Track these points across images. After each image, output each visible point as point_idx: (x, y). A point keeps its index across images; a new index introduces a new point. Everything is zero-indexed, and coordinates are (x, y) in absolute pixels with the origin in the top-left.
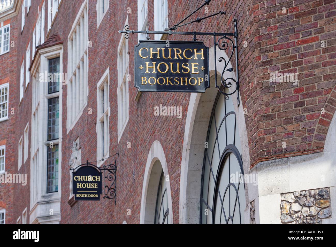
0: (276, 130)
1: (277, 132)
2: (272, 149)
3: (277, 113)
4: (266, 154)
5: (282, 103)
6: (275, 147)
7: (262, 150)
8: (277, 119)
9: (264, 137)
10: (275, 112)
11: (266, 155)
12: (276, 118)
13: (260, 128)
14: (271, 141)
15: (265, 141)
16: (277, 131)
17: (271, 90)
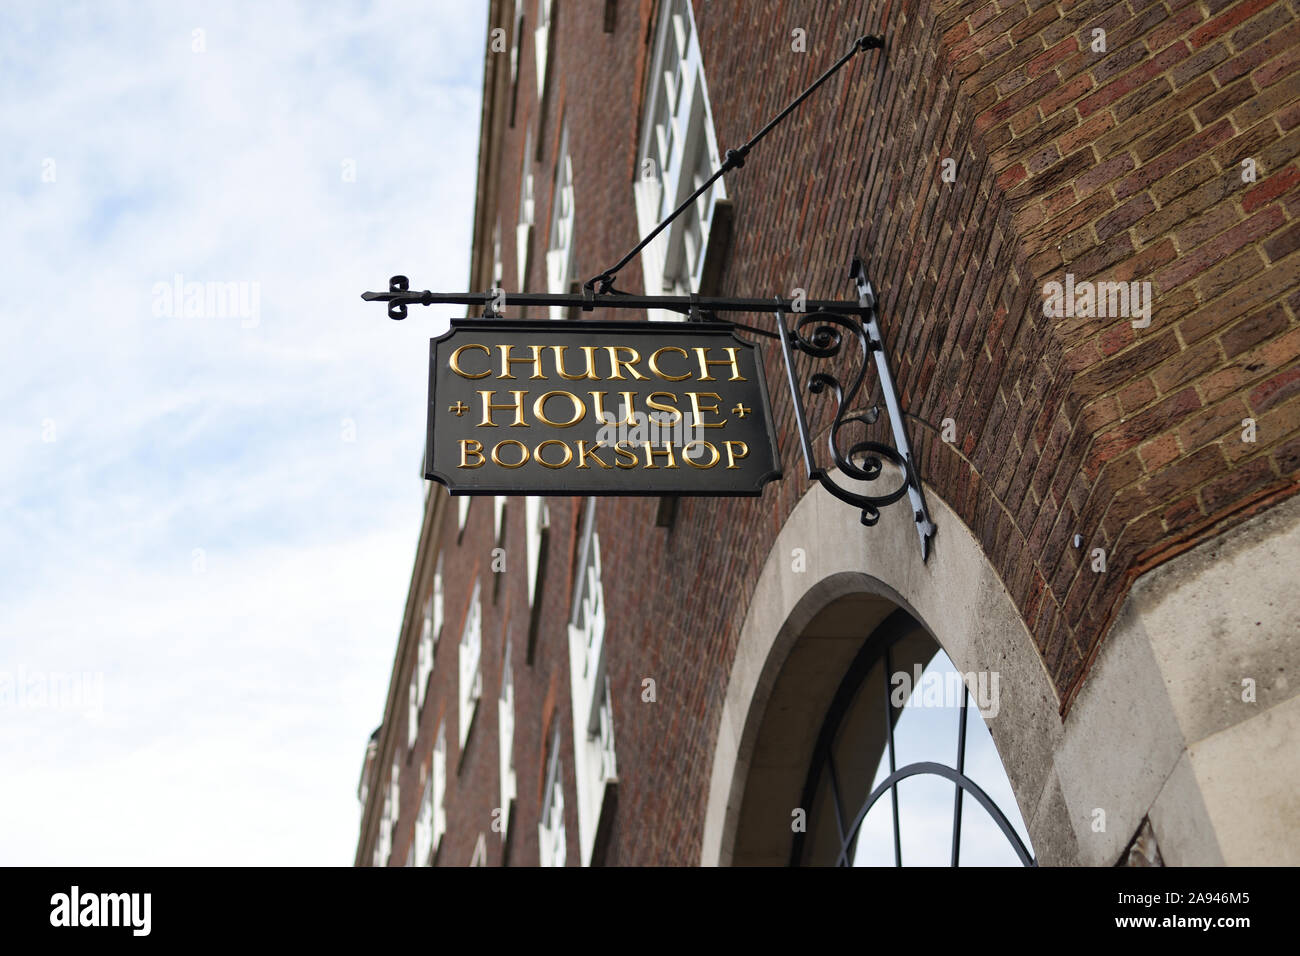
0: (1196, 394)
1: (1204, 402)
2: (1197, 490)
3: (1176, 325)
4: (1166, 528)
5: (1192, 277)
6: (1213, 475)
7: (1137, 519)
8: (1184, 347)
9: (1133, 455)
10: (1165, 325)
11: (1171, 532)
12: (1178, 349)
13: (1098, 425)
14: (1178, 457)
15: (1140, 469)
16: (1202, 396)
17: (1113, 255)
